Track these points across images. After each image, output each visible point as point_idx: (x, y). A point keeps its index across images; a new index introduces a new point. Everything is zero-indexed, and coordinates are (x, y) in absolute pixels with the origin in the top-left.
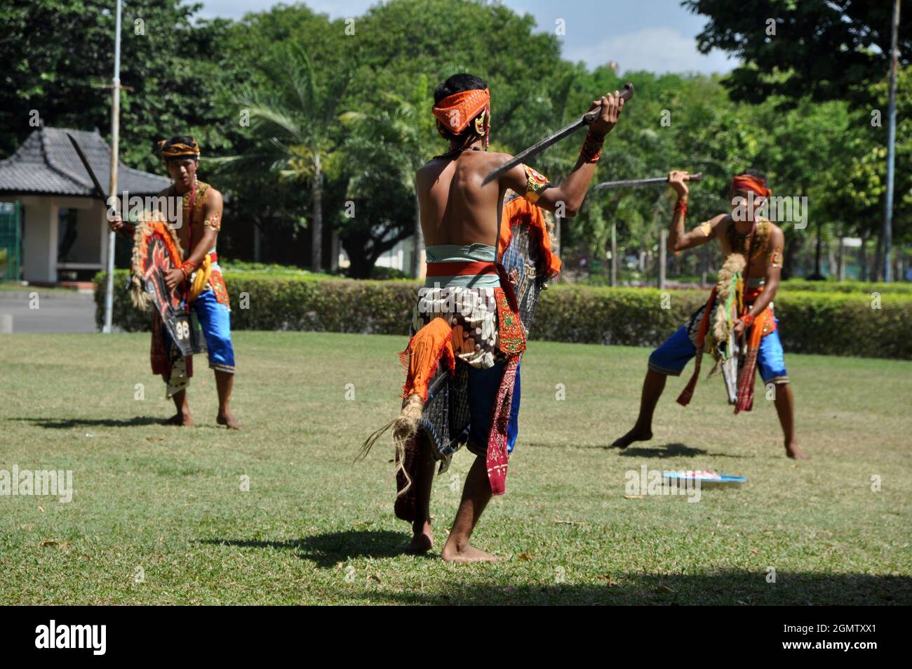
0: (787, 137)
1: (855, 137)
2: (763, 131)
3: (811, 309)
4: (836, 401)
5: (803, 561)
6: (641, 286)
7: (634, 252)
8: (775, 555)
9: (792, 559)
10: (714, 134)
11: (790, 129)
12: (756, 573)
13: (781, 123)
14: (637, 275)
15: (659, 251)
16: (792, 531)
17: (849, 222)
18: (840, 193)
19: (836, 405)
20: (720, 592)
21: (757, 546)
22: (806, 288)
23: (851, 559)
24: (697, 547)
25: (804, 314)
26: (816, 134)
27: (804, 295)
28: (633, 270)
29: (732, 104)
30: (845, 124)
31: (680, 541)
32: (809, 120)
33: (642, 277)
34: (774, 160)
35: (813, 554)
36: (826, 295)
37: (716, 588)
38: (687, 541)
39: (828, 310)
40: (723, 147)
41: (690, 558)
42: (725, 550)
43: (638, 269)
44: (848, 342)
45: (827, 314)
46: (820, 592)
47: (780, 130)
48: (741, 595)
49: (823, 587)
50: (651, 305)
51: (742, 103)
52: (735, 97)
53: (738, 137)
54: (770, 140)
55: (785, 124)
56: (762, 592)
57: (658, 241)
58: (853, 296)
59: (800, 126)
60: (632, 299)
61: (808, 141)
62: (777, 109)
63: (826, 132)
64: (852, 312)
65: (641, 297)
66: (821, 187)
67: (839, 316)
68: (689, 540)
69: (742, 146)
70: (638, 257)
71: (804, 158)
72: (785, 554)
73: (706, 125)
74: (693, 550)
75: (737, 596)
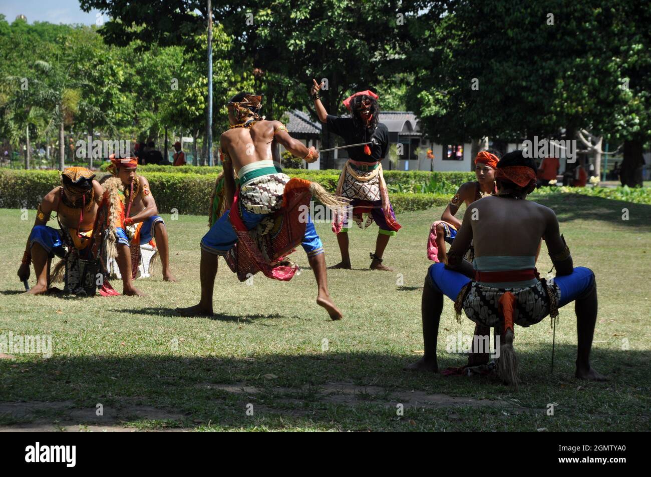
0: (144, 69)
1: (188, 70)
2: (127, 65)
3: (162, 183)
4: (179, 244)
5: (155, 349)
6: (47, 169)
7: (43, 146)
8: (137, 346)
9: (148, 348)
10: (95, 66)
11: (146, 64)
12: (124, 359)
13: (139, 60)
14: (44, 161)
15: (60, 145)
16: (148, 330)
17: (186, 126)
18: (179, 107)
19: (179, 246)
20: (99, 372)
21: (125, 340)
22: (159, 170)
23: (186, 346)
24: (85, 343)
25: (158, 187)
26: (163, 68)
27: (158, 174)
28: (42, 159)
29: (106, 46)
30: (182, 61)
31: (73, 340)
32: (158, 59)
33: (49, 163)
34: (136, 84)
35: (161, 344)
36: (172, 174)
37: (97, 369)
38: (78, 339)
39: (174, 184)
40: (101, 75)
41: (80, 351)
42: (103, 344)
43: (45, 157)
44: (186, 205)
45: (173, 186)
46: (165, 368)
47: (139, 65)
48: (113, 373)
49: (167, 365)
50: (54, 182)
51: (113, 46)
52: (108, 41)
53: (111, 68)
54: (133, 71)
55: (142, 61)
56: (128, 371)
57: (60, 139)
58: (188, 175)
59: (152, 62)
60: (41, 178)
61: (158, 72)
62: (136, 50)
63: (169, 66)
64: (188, 185)
65: (48, 176)
66: (167, 103)
67: (181, 188)
68: (80, 339)
69: (114, 74)
70: (45, 149)
71: (156, 84)
72: (143, 345)
73: (89, 60)
74: (82, 345)
75: (111, 374)
